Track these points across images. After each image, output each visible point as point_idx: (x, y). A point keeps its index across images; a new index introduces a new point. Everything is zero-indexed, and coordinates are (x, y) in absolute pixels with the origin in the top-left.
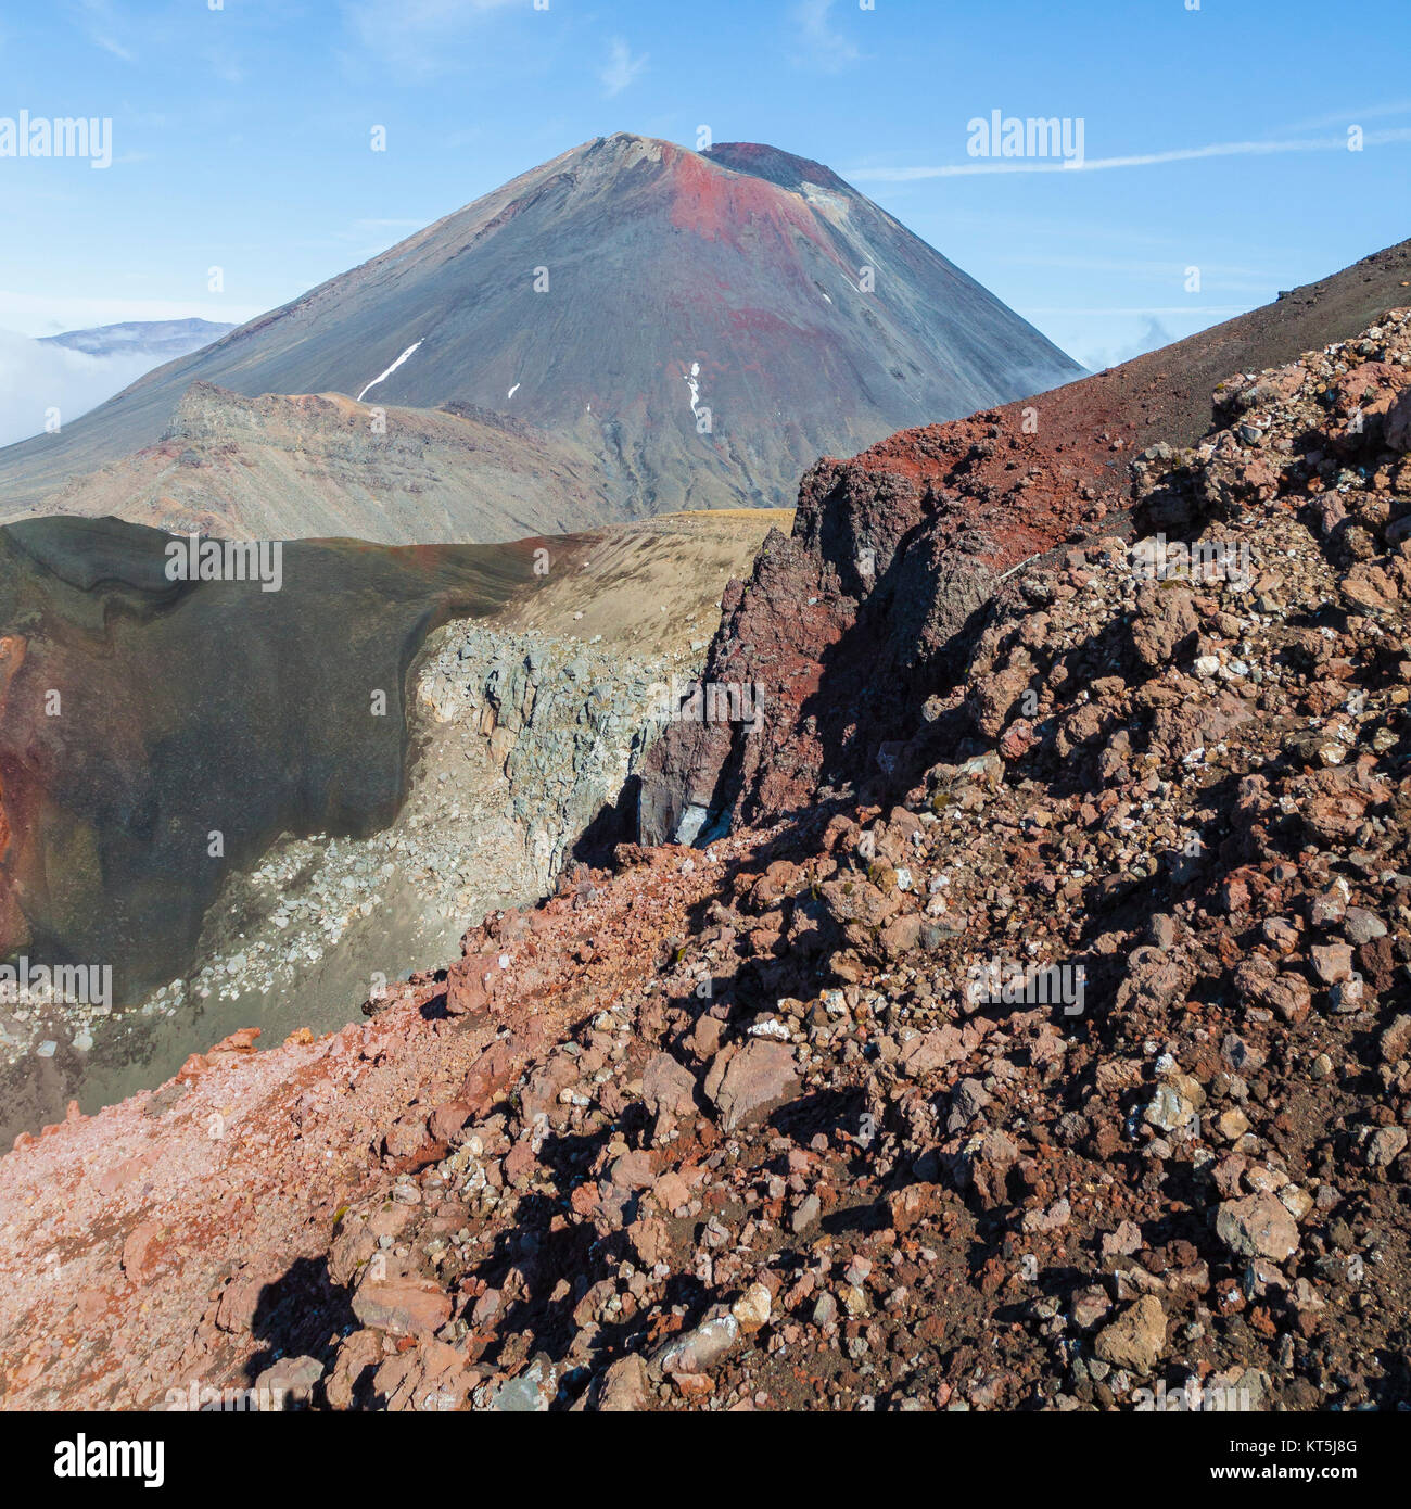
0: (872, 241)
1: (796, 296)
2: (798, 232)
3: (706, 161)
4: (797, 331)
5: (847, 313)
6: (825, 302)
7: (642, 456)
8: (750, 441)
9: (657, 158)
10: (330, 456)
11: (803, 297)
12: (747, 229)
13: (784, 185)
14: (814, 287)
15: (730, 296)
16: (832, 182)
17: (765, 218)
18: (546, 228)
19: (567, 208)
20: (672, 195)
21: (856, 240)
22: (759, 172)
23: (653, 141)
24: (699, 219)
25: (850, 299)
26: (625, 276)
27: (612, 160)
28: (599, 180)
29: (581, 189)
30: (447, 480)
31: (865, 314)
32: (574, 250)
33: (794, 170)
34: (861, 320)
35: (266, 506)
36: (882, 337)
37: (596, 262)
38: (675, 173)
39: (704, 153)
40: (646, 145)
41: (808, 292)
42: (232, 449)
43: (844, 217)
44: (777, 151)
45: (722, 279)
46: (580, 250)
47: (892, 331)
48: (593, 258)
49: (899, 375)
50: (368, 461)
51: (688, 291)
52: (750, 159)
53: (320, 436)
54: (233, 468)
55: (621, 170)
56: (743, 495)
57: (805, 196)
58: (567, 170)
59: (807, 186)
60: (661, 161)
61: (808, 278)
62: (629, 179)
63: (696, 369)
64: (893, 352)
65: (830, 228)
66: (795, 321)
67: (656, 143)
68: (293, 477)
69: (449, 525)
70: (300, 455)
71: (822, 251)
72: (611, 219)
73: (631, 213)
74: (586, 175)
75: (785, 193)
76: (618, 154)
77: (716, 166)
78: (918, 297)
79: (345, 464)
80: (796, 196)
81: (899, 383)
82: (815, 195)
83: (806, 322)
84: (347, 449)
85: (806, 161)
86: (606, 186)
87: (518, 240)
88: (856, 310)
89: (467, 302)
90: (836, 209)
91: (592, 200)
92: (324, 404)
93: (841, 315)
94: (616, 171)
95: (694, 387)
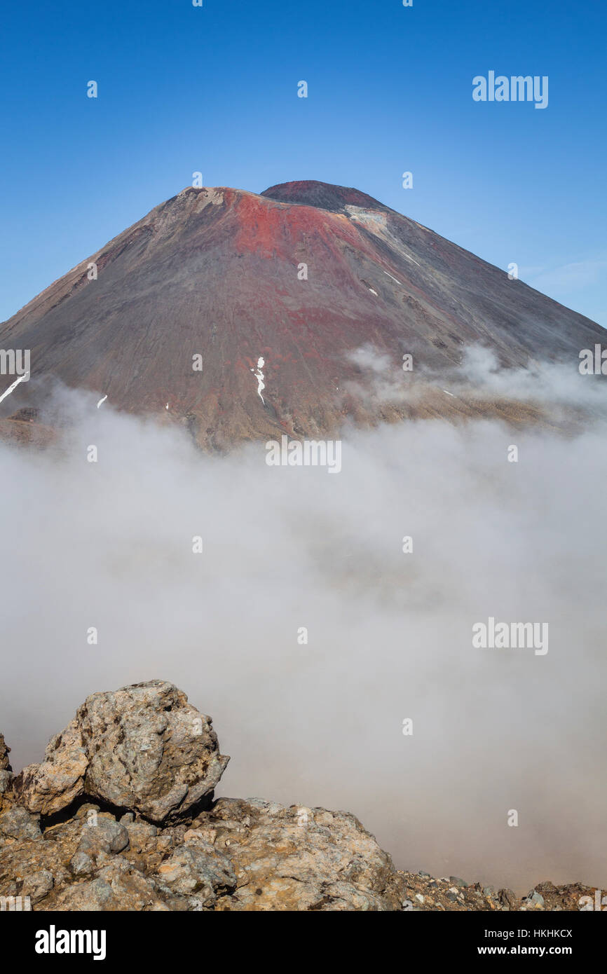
0: (408, 243)
1: (346, 293)
2: (343, 243)
3: (262, 199)
4: (349, 321)
5: (393, 302)
6: (372, 295)
7: (214, 439)
8: (312, 414)
9: (220, 201)
11: (352, 293)
12: (300, 246)
13: (330, 209)
14: (362, 285)
15: (288, 300)
16: (370, 203)
17: (315, 236)
18: (132, 268)
19: (147, 252)
20: (234, 229)
21: (395, 244)
22: (307, 201)
23: (215, 189)
24: (259, 243)
25: (394, 289)
26: (198, 296)
27: (184, 209)
28: (173, 226)
29: (159, 236)
31: (407, 300)
32: (153, 283)
33: (338, 197)
34: (405, 306)
36: (425, 317)
37: (172, 289)
38: (236, 211)
39: (262, 194)
40: (211, 193)
41: (356, 288)
43: (384, 228)
44: (322, 184)
45: (281, 288)
46: (158, 282)
47: (432, 311)
48: (170, 285)
49: (441, 345)
51: (251, 301)
52: (299, 193)
55: (191, 216)
57: (348, 215)
58: (147, 223)
59: (350, 208)
60: (223, 204)
61: (355, 277)
62: (198, 221)
63: (261, 362)
64: (434, 326)
65: (372, 237)
66: (346, 313)
67: (219, 190)
71: (366, 256)
72: (184, 254)
73: (200, 247)
74: (162, 224)
75: (331, 215)
76: (188, 204)
77: (270, 201)
78: (453, 282)
80: (339, 216)
81: (443, 352)
82: (357, 214)
83: (356, 313)
85: (347, 189)
86: (179, 230)
87: (108, 283)
88: (400, 298)
89: (64, 338)
90: (376, 222)
91: (169, 242)
93: (386, 304)
94: (186, 217)
95: (260, 377)
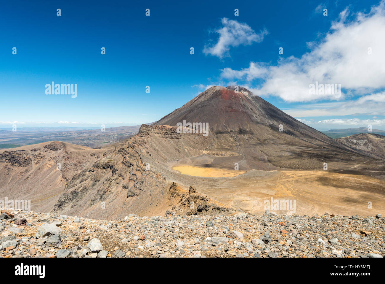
0: (252, 98)
2: (240, 97)
3: (226, 89)
4: (240, 112)
5: (248, 109)
10: (165, 134)
11: (241, 107)
12: (232, 98)
14: (243, 105)
16: (245, 90)
20: (221, 94)
21: (250, 98)
24: (225, 97)
25: (249, 107)
29: (208, 94)
30: (184, 137)
31: (251, 109)
32: (207, 103)
35: (153, 143)
42: (148, 134)
43: (248, 95)
49: (256, 117)
50: (171, 135)
53: (163, 132)
54: (148, 137)
56: (231, 137)
58: (206, 92)
59: (242, 91)
65: (245, 97)
66: (240, 110)
68: (158, 138)
69: (183, 144)
70: (160, 134)
71: (244, 100)
72: (212, 98)
74: (209, 92)
79: (167, 135)
80: (240, 92)
81: (257, 119)
83: (242, 110)
84: (167, 133)
87: (199, 102)
90: (246, 94)
91: (210, 96)
92: (164, 127)
94: (213, 91)
